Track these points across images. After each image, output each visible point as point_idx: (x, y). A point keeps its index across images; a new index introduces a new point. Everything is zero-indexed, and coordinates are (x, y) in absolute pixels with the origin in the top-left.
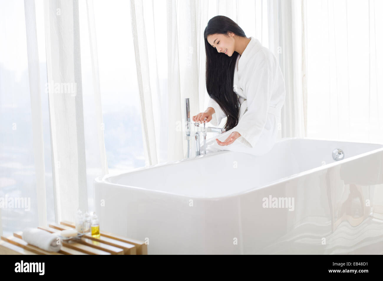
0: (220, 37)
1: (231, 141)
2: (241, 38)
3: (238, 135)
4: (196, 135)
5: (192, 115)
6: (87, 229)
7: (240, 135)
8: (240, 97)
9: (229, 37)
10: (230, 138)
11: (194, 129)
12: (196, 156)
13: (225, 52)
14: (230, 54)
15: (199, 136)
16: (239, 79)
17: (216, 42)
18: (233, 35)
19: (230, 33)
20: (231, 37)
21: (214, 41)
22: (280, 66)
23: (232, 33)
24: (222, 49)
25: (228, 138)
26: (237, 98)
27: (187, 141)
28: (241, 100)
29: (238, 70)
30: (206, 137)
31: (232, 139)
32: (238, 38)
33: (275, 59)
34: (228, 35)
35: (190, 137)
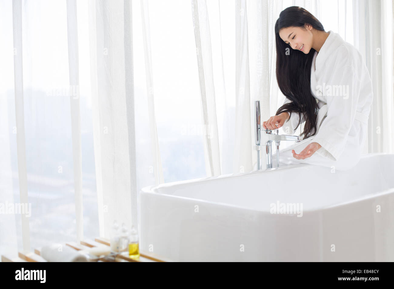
0: (296, 30)
1: (308, 154)
2: (319, 32)
3: (317, 146)
4: (267, 144)
5: (263, 120)
6: (124, 247)
7: (320, 146)
8: (320, 101)
9: (307, 30)
10: (308, 151)
11: (264, 137)
12: (267, 168)
13: (301, 48)
14: (306, 51)
15: (271, 146)
16: (317, 80)
17: (292, 36)
18: (311, 28)
19: (307, 26)
20: (309, 31)
21: (289, 35)
22: (367, 65)
23: (310, 26)
24: (298, 45)
25: (304, 150)
26: (316, 103)
27: (256, 152)
28: (320, 105)
29: (315, 69)
30: (280, 147)
31: (309, 151)
32: (316, 32)
33: (360, 56)
34: (305, 28)
35: (259, 146)
